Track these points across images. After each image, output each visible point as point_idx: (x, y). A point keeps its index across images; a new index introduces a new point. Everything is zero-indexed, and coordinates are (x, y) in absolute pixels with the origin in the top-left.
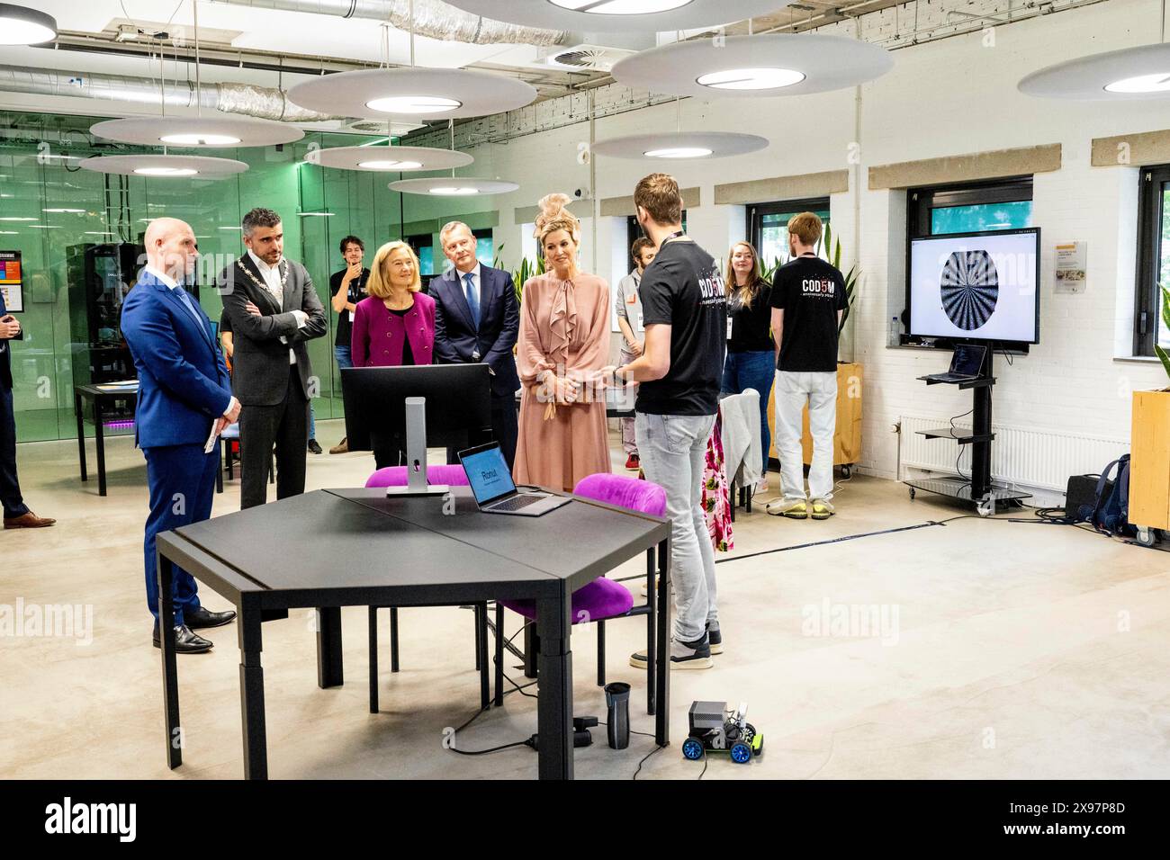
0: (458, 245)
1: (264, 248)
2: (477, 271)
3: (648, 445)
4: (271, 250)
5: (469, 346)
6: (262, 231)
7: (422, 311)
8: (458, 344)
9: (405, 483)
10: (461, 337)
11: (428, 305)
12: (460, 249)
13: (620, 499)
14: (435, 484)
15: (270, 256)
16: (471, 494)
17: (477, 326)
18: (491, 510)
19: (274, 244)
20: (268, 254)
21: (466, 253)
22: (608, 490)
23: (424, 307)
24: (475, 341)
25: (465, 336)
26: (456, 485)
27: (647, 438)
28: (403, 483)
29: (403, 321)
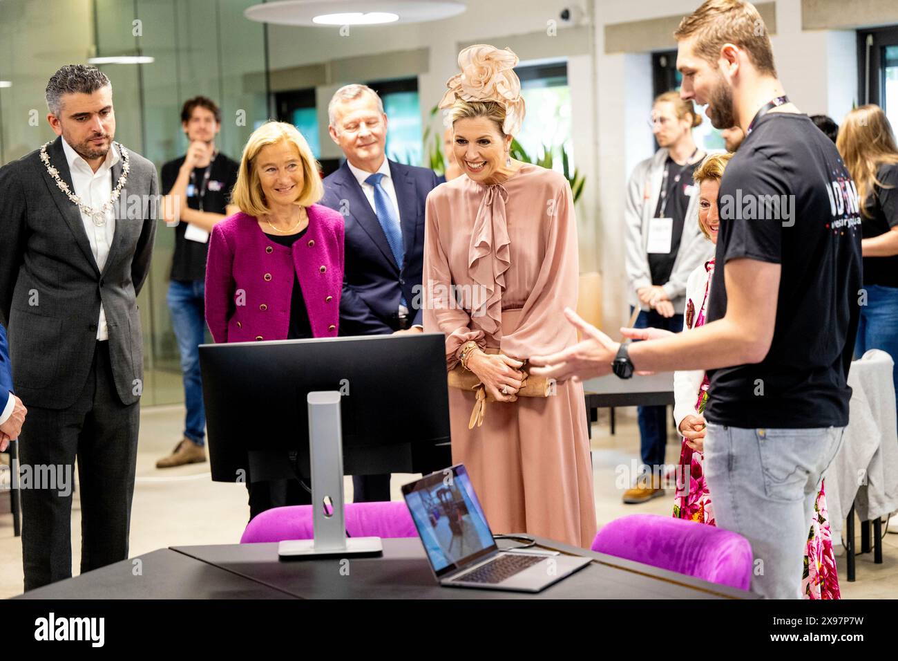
0: (363, 125)
1: (79, 131)
2: (385, 169)
3: (728, 483)
4: (90, 134)
5: (390, 295)
6: (76, 101)
7: (322, 236)
8: (369, 294)
9: (308, 535)
10: (373, 281)
11: (332, 226)
12: (364, 131)
13: (671, 558)
14: (357, 535)
15: (91, 144)
16: (422, 555)
17: (400, 263)
18: (458, 583)
19: (95, 123)
20: (88, 140)
21: (374, 139)
22: (649, 543)
23: (326, 228)
24: (398, 287)
25: (380, 280)
26: (394, 536)
27: (724, 469)
28: (306, 534)
29: (291, 253)
